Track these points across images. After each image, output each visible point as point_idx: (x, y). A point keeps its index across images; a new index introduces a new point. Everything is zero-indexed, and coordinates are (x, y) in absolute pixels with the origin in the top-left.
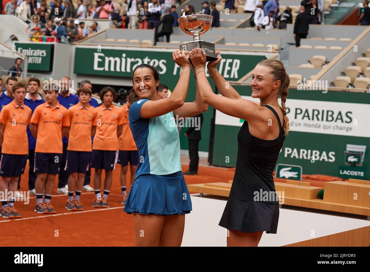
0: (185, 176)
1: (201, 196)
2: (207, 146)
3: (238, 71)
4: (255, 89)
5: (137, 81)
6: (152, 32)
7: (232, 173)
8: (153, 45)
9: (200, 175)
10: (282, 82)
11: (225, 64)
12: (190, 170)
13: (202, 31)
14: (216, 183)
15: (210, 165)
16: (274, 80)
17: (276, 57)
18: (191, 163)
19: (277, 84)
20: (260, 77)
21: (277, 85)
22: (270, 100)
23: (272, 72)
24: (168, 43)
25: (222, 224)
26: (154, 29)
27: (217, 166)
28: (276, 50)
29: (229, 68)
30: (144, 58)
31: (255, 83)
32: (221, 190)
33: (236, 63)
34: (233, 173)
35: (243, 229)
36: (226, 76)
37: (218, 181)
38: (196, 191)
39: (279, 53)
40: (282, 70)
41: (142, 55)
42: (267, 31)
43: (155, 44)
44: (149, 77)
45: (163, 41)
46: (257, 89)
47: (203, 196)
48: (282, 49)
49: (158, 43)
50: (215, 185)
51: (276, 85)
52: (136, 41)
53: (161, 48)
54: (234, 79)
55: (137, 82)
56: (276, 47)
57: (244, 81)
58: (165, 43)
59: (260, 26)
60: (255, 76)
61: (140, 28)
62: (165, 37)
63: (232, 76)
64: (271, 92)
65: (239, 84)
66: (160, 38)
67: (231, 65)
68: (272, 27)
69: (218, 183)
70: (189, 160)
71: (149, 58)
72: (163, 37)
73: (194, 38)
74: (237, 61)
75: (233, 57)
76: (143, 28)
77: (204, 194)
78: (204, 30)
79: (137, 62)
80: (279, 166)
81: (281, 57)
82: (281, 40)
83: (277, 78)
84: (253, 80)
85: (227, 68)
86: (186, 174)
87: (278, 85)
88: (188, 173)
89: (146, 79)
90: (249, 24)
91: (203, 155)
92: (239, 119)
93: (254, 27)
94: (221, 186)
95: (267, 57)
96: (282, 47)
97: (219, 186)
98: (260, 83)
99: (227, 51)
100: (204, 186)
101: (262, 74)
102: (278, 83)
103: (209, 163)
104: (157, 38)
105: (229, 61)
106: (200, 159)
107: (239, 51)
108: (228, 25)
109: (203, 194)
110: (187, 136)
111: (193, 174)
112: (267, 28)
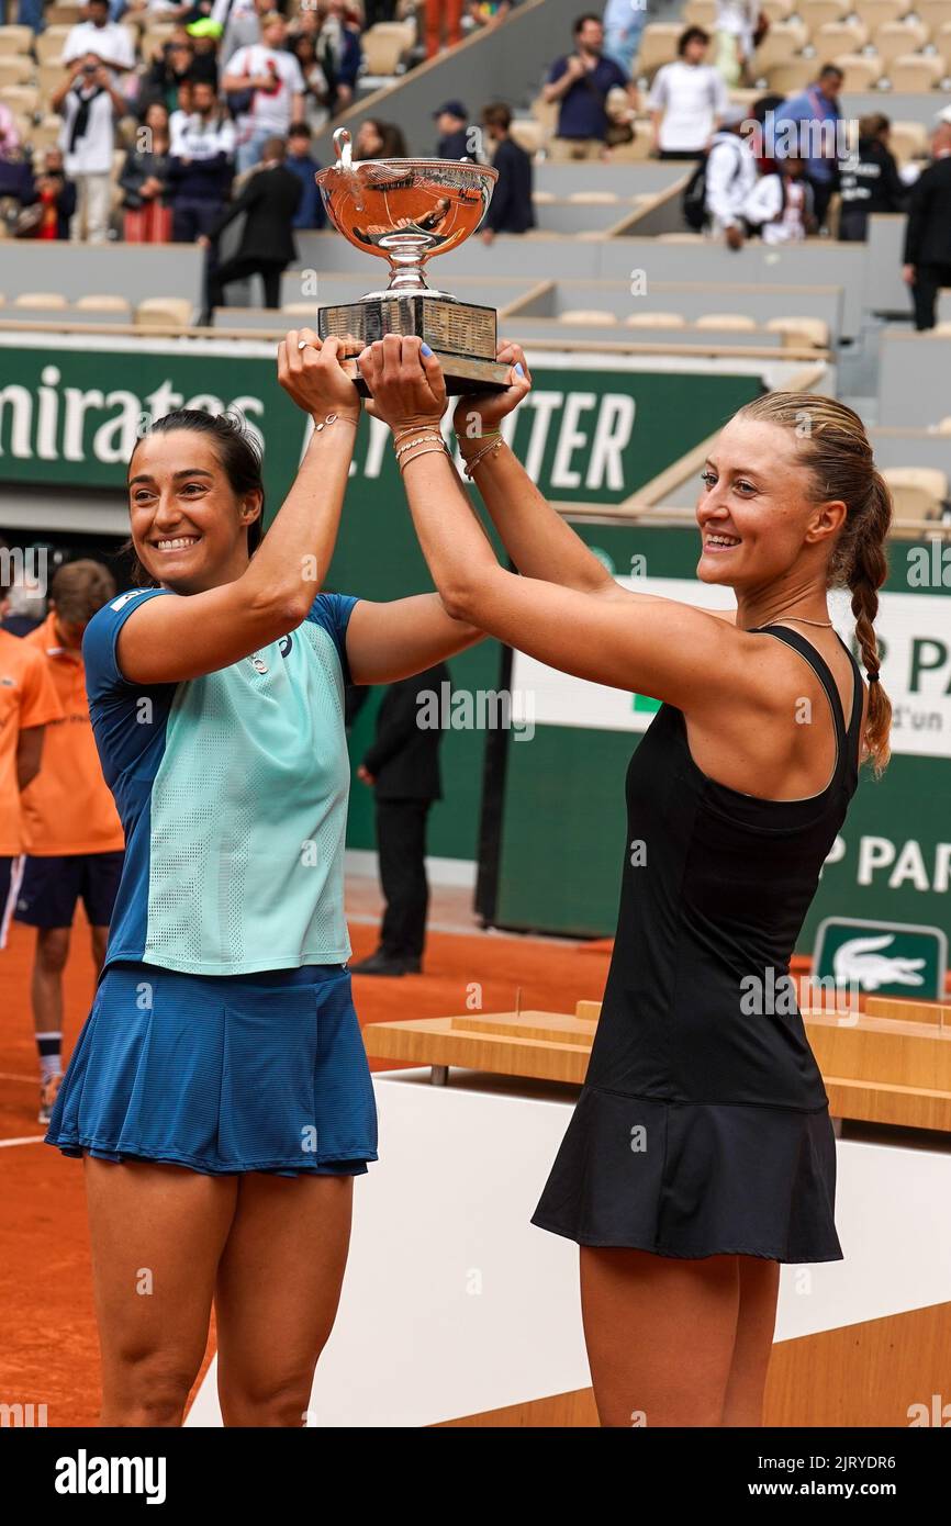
0: (358, 982)
1: (435, 1079)
2: (472, 833)
3: (626, 454)
4: (719, 535)
5: (143, 496)
6: (192, 257)
7: (597, 964)
8: (199, 324)
9: (432, 975)
10: (854, 511)
11: (557, 416)
12: (380, 949)
13: (439, 240)
14: (515, 1014)
15: (485, 926)
16: (816, 498)
17: (817, 380)
18: (389, 916)
19: (826, 519)
20: (747, 480)
21: (826, 523)
22: (790, 601)
23: (808, 457)
24: (271, 314)
25: (547, 1216)
26: (202, 242)
27: (523, 931)
28: (818, 347)
29: (579, 440)
30: (154, 388)
31: (721, 507)
32: (534, 1049)
33: (617, 415)
34: (604, 964)
35: (658, 1238)
36: (563, 477)
37: (524, 1006)
38: (411, 1056)
39: (830, 361)
40: (855, 452)
41: (139, 373)
42: (772, 249)
43: (207, 319)
44: (199, 478)
45: (244, 303)
46: (725, 535)
47: (448, 1081)
48: (846, 342)
49: (221, 314)
50: (508, 1023)
51: (820, 524)
52: (114, 303)
53: (235, 338)
54: (604, 494)
55: (139, 502)
56: (815, 329)
57: (654, 503)
58: (257, 314)
59: (739, 225)
60: (723, 470)
61: (132, 239)
62: (257, 283)
63: (594, 481)
64: (798, 556)
65: (632, 517)
66: (231, 291)
67: (588, 422)
68: (798, 229)
69: (522, 1013)
70: (380, 903)
71: (174, 390)
72: (247, 284)
73: (393, 276)
74: (620, 406)
75: (601, 383)
76: (147, 237)
77: (451, 1068)
78: (446, 238)
79: (119, 409)
80: (832, 930)
81: (838, 382)
82: (842, 296)
83: (828, 490)
84: (709, 490)
85: (571, 438)
86: (363, 969)
87: (835, 522)
88: (373, 964)
89: (185, 485)
90: (677, 214)
91: (452, 876)
92: (628, 697)
93: (703, 230)
94: (537, 1030)
95: (770, 381)
96: (847, 333)
97: (529, 1029)
98: (747, 511)
99: (567, 351)
100: (453, 1028)
101: (755, 466)
102: (834, 515)
103: (478, 918)
104: (216, 291)
105: (581, 401)
106: (435, 895)
107: (627, 353)
108: (574, 221)
109: (447, 1068)
110: (369, 780)
111: (400, 973)
112: (773, 234)
